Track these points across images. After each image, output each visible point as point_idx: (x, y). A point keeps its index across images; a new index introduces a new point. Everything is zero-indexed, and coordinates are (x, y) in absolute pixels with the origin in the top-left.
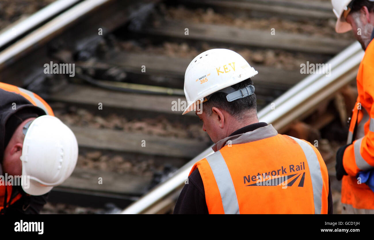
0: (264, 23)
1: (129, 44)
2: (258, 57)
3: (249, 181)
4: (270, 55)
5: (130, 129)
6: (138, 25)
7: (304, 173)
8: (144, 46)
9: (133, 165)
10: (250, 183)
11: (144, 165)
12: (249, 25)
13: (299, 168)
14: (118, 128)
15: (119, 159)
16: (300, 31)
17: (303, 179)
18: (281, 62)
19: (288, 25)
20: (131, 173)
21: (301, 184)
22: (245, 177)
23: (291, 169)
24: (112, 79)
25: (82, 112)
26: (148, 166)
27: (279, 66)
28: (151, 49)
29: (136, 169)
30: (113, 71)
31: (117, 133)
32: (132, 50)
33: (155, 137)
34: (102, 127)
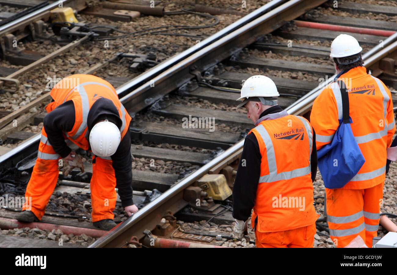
0: (297, 58)
1: (230, 68)
2: (294, 75)
3: (277, 137)
4: (300, 74)
5: (229, 110)
6: (234, 59)
7: (303, 133)
8: (237, 69)
9: (231, 128)
10: (277, 138)
11: (236, 128)
12: (290, 59)
13: (300, 131)
14: (223, 110)
15: (224, 125)
16: (316, 62)
17: (303, 136)
18: (306, 78)
19: (310, 59)
20: (230, 132)
21: (302, 139)
22: (274, 135)
23: (297, 131)
24: (221, 85)
25: (206, 101)
26: (238, 129)
27: (305, 79)
28: (240, 70)
29: (232, 130)
30: (222, 81)
31: (223, 112)
32: (231, 70)
33: (242, 114)
34: (216, 109)
